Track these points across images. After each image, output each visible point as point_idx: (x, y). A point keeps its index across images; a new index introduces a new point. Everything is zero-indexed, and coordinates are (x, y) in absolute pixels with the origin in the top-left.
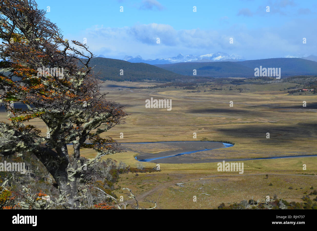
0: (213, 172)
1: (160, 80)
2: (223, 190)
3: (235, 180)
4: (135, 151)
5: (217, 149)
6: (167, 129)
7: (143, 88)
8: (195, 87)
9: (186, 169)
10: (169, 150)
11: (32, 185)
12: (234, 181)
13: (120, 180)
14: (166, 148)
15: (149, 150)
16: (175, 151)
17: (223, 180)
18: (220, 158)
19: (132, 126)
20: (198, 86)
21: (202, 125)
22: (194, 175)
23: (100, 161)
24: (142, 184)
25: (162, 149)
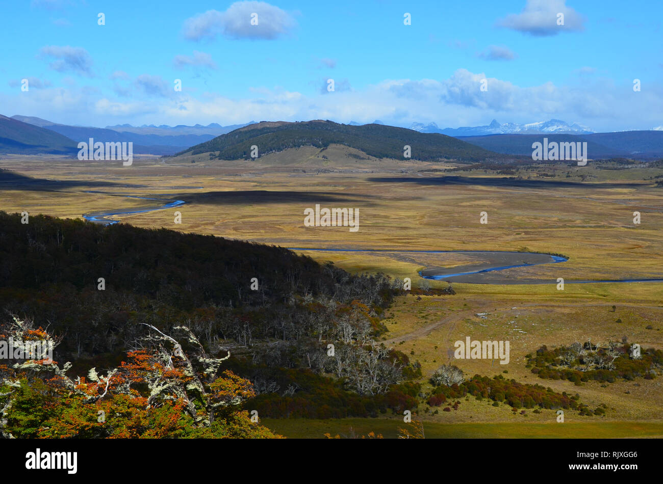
0: (534, 298)
1: (462, 159)
2: (545, 326)
3: (566, 312)
4: (420, 264)
5: (542, 265)
6: (469, 232)
7: (437, 171)
8: (514, 170)
9: (493, 293)
10: (470, 263)
11: (266, 307)
12: (563, 314)
13: (393, 305)
14: (466, 260)
15: (440, 263)
16: (478, 265)
17: (547, 311)
18: (546, 278)
19: (417, 226)
20: (520, 170)
21: (522, 228)
22: (503, 302)
23: (367, 276)
24: (425, 312)
25: (460, 262)
